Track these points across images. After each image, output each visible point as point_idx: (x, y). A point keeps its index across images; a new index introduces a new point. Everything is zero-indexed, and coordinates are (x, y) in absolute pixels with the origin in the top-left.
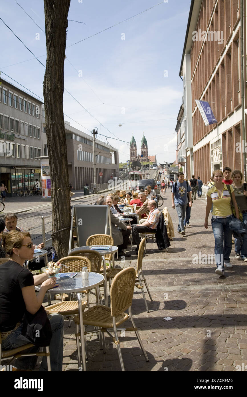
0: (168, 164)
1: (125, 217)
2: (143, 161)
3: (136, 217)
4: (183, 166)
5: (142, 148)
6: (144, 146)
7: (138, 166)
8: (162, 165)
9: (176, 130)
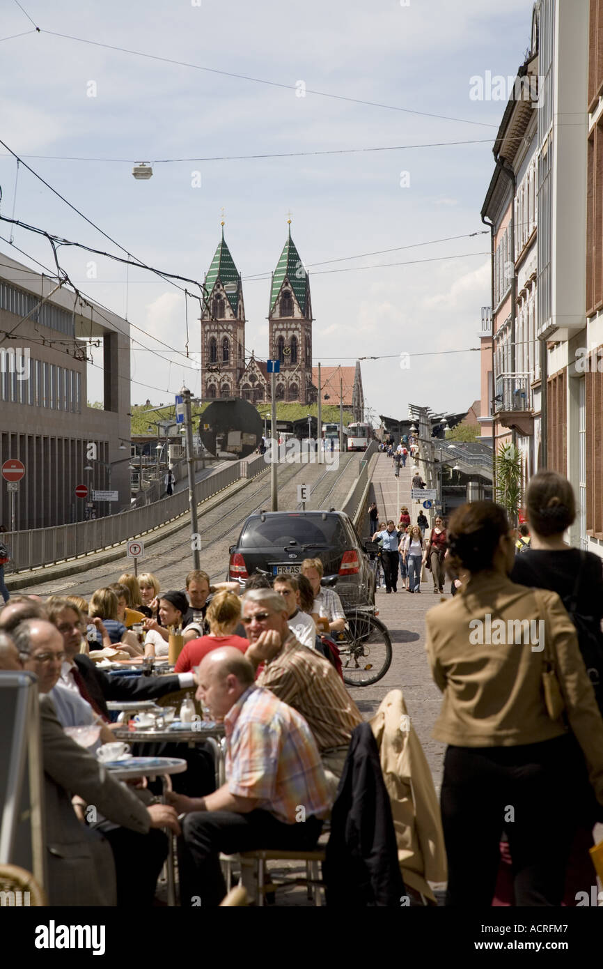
0: (433, 421)
1: (140, 748)
2: (280, 395)
3: (211, 747)
4: (523, 434)
5: (276, 316)
6: (291, 303)
7: (243, 430)
8: (395, 427)
9: (484, 214)
